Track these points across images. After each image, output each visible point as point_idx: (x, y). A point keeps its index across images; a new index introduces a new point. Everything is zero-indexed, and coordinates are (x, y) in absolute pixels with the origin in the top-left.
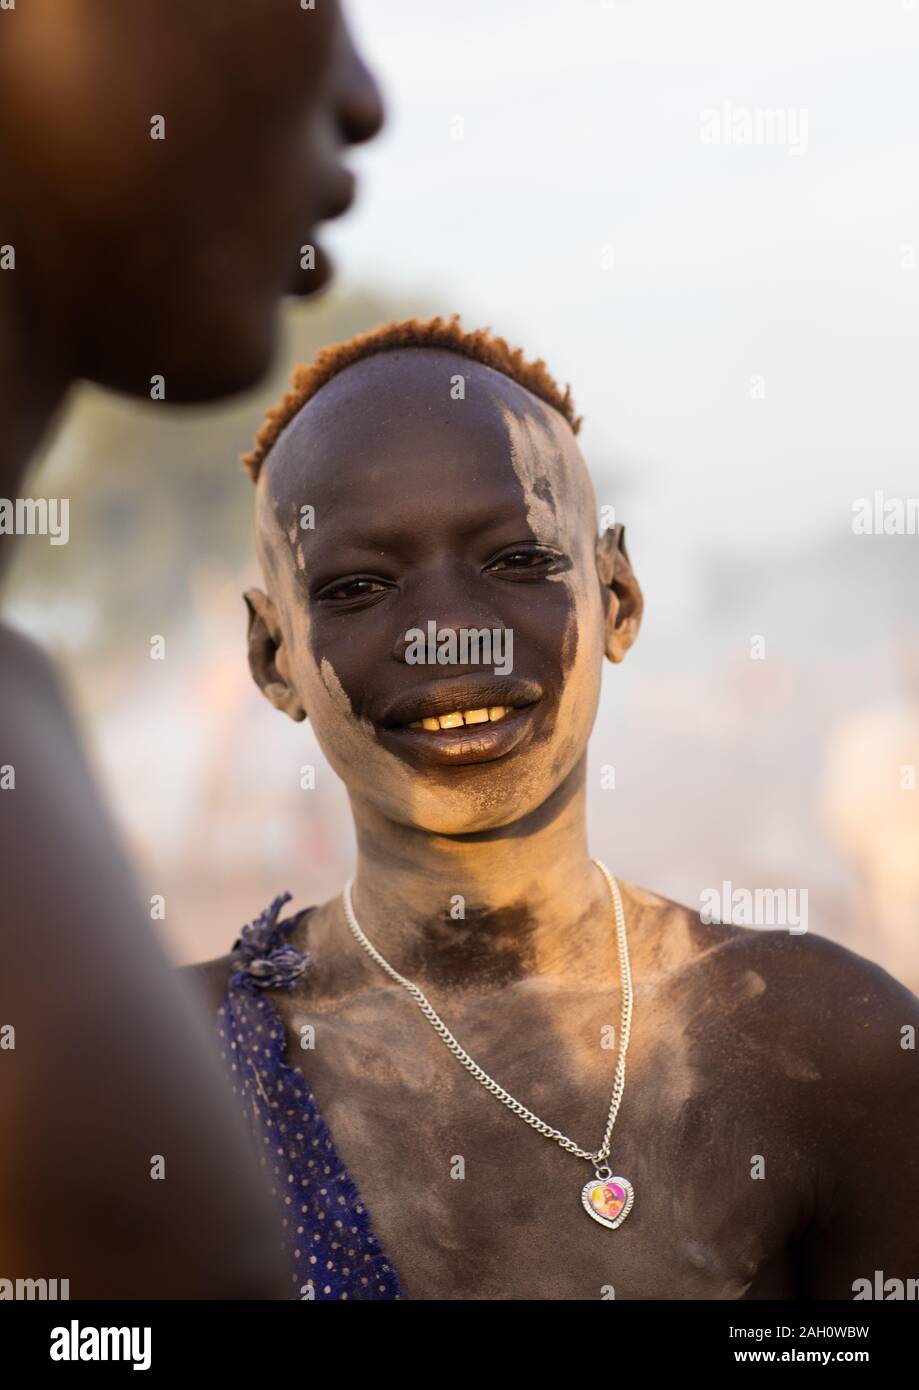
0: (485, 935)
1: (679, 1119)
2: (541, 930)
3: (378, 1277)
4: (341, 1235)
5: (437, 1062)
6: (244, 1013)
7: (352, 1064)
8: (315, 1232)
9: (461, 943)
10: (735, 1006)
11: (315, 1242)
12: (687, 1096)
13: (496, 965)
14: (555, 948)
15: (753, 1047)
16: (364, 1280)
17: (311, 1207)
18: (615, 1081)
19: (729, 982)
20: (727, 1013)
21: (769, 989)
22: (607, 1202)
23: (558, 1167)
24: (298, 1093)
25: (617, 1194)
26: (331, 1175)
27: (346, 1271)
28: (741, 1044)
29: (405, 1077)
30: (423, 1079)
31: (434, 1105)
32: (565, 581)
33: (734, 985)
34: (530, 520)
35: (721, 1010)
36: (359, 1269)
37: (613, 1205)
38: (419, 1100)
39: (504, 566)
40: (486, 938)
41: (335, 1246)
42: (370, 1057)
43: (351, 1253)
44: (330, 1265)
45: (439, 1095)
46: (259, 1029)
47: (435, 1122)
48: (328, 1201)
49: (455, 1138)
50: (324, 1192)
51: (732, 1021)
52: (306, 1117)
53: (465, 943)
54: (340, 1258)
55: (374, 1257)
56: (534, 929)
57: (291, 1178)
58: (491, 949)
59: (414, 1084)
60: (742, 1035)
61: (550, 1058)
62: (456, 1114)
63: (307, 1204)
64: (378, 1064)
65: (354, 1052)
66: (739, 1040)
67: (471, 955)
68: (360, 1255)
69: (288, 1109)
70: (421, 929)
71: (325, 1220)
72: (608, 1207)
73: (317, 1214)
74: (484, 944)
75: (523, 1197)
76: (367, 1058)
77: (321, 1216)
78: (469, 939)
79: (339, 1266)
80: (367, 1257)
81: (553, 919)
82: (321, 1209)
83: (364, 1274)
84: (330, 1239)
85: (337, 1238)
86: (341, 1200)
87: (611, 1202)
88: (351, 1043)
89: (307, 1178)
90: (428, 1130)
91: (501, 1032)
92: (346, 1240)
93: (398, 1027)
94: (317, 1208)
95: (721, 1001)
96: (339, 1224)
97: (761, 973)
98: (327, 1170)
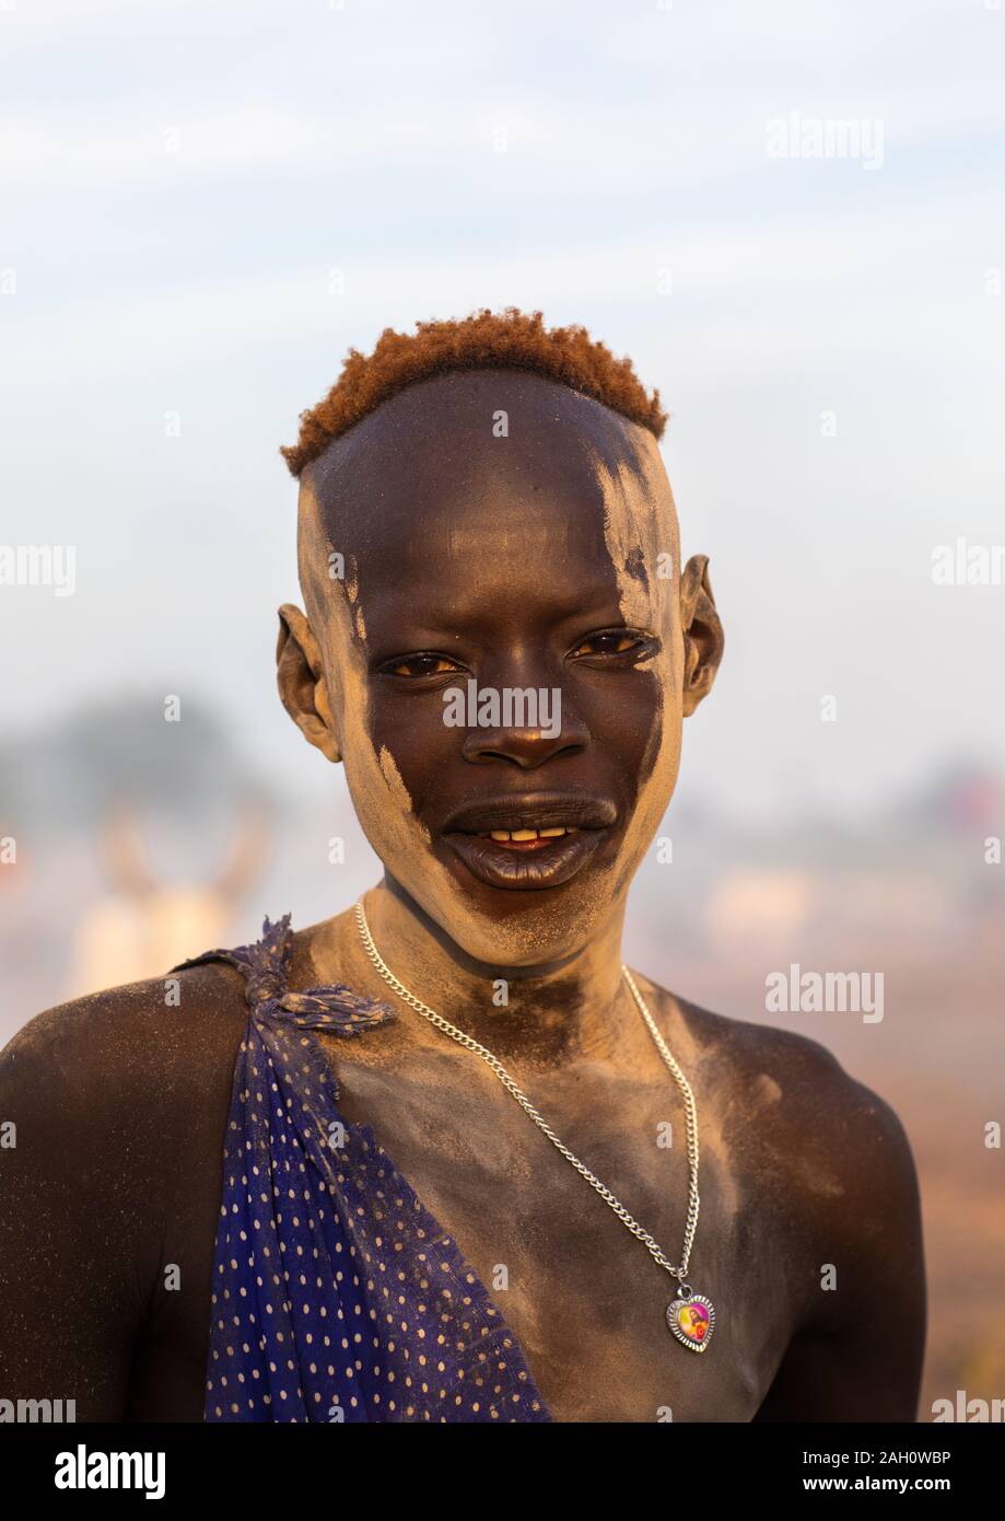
0: (537, 1007)
1: (732, 1233)
2: (586, 1006)
3: (497, 1352)
4: (452, 1307)
5: (511, 1142)
6: (283, 1048)
7: (415, 1131)
8: (418, 1303)
9: (512, 1011)
10: (755, 1113)
11: (420, 1314)
12: (735, 1210)
13: (546, 1041)
14: (597, 1028)
15: (776, 1158)
16: (482, 1357)
17: (409, 1274)
18: (690, 1196)
19: (747, 1085)
20: (749, 1119)
21: (784, 1097)
22: (693, 1324)
23: (640, 1275)
24: (366, 1146)
25: (702, 1316)
26: (427, 1239)
27: (461, 1346)
28: (765, 1154)
29: (478, 1155)
30: (498, 1159)
31: (515, 1192)
32: (654, 671)
33: (752, 1089)
34: (623, 607)
35: (743, 1116)
36: (477, 1343)
37: (700, 1327)
38: (497, 1184)
39: (588, 650)
40: (538, 1011)
41: (445, 1318)
42: (434, 1127)
43: (466, 1326)
44: (441, 1339)
45: (518, 1181)
46: (306, 1069)
47: (517, 1210)
48: (429, 1268)
49: (537, 1230)
50: (422, 1257)
51: (754, 1128)
52: (382, 1173)
53: (516, 1012)
54: (452, 1331)
55: (494, 1331)
56: (580, 1005)
57: (379, 1242)
58: (541, 1022)
59: (489, 1164)
60: (766, 1144)
61: (621, 1153)
62: (536, 1203)
63: (404, 1272)
64: (446, 1136)
65: (416, 1118)
66: (764, 1149)
67: (521, 1026)
68: (476, 1328)
69: (359, 1163)
70: (468, 992)
71: (428, 1289)
72: (695, 1329)
73: (420, 1281)
74: (535, 1017)
75: (610, 1304)
76: (431, 1128)
77: (424, 1285)
78: (521, 1009)
79: (452, 1340)
80: (484, 1331)
81: (597, 996)
82: (423, 1277)
83: (481, 1349)
84: (439, 1311)
85: (446, 1308)
86: (445, 1267)
87: (697, 1324)
88: (411, 1107)
89: (398, 1241)
90: (510, 1217)
91: (571, 1117)
92: (458, 1311)
93: (465, 1098)
94: (417, 1276)
95: (741, 1105)
96: (447, 1294)
97: (773, 1076)
98: (421, 1234)
